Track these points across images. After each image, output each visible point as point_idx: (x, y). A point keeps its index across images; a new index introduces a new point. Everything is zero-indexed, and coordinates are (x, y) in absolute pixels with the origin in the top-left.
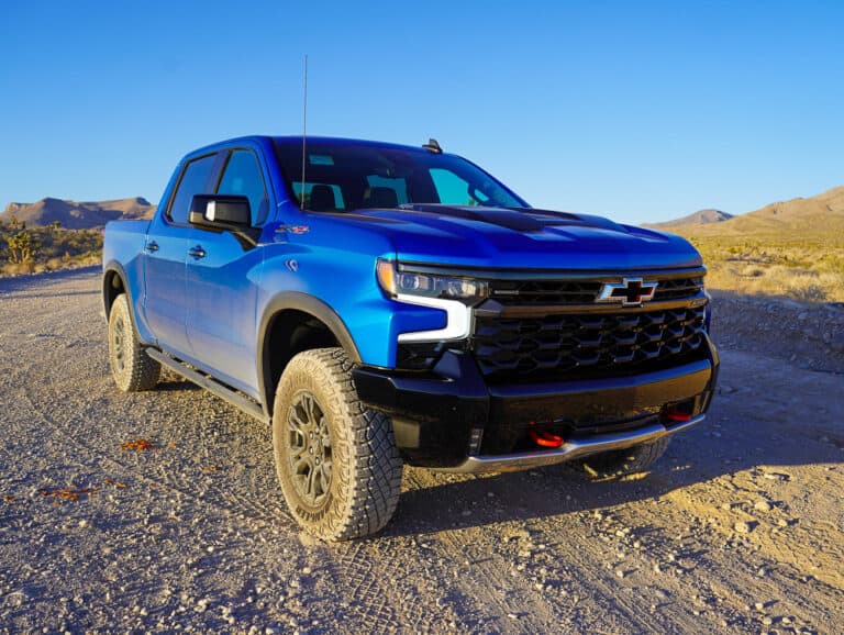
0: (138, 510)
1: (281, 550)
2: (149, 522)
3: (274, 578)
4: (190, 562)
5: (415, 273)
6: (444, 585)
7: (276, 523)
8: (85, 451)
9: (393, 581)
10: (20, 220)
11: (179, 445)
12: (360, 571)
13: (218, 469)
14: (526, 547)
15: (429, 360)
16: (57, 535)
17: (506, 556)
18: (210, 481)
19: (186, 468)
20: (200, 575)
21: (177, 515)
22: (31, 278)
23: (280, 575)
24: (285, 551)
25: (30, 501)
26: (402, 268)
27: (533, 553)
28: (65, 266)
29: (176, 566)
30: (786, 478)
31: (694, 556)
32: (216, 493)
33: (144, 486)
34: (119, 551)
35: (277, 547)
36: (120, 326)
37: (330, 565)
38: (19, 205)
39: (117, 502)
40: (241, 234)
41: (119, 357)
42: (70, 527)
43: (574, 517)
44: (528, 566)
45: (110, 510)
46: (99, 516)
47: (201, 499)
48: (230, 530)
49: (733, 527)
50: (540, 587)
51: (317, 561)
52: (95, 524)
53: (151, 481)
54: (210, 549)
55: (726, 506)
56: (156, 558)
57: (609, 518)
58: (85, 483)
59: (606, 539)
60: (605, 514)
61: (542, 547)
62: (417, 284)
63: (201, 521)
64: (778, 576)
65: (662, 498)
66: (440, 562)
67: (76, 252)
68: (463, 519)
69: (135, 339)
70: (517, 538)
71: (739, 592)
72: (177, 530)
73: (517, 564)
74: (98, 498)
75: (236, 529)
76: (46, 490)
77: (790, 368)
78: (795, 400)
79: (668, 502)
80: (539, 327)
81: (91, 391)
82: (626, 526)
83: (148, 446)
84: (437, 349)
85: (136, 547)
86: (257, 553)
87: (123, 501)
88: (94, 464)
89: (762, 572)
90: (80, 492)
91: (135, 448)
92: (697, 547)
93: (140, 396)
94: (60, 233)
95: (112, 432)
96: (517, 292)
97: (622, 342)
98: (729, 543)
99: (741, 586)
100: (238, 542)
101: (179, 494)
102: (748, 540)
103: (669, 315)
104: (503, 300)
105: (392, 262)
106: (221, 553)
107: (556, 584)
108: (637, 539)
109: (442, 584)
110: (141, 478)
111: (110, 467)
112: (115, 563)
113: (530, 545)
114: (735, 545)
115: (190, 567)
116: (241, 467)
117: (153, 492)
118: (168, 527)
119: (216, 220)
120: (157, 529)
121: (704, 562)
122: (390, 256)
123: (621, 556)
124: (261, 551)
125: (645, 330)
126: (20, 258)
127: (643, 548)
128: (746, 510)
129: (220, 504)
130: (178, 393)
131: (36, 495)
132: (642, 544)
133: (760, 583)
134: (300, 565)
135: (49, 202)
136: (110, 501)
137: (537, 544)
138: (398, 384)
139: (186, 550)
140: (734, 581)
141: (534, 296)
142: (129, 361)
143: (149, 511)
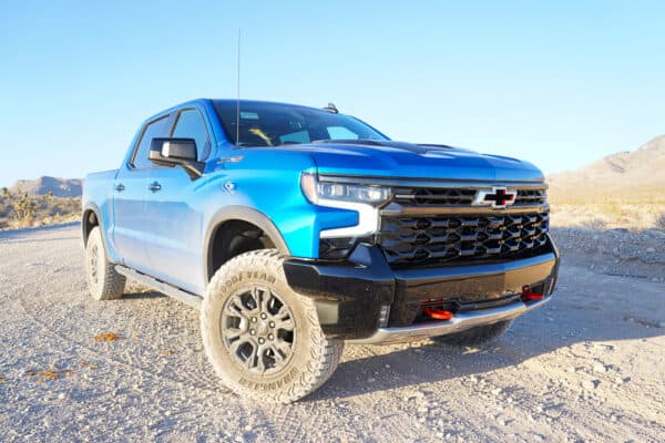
0: (108, 385)
1: (226, 413)
2: (117, 394)
3: (222, 435)
4: (150, 424)
5: (332, 183)
6: (362, 436)
7: (220, 391)
8: (65, 343)
9: (320, 434)
10: (23, 191)
11: (140, 337)
12: (292, 427)
13: (172, 352)
14: (422, 405)
15: (345, 252)
16: (39, 406)
17: (408, 411)
18: (165, 362)
19: (146, 352)
20: (159, 435)
21: (139, 387)
22: (30, 230)
23: (226, 432)
24: (229, 413)
25: (18, 380)
26: (322, 179)
27: (429, 409)
28: (56, 222)
29: (139, 428)
30: (611, 348)
31: (557, 408)
32: (171, 370)
33: (112, 367)
34: (91, 417)
35: (222, 410)
36: (95, 250)
37: (267, 423)
38: (24, 181)
39: (91, 379)
40: (190, 167)
41: (94, 275)
42: (50, 399)
43: (456, 381)
44: (428, 419)
45: (84, 385)
46: (75, 390)
47: (159, 375)
48: (183, 398)
49: (581, 385)
50: (440, 435)
51: (256, 420)
52: (72, 397)
53: (118, 363)
54: (168, 413)
55: (572, 370)
56: (122, 422)
57: (483, 381)
58: (65, 365)
59: (485, 397)
60: (479, 378)
61: (435, 404)
62: (333, 192)
63: (159, 392)
64: (627, 421)
65: (519, 366)
66: (356, 418)
67: (64, 213)
68: (369, 385)
69: (106, 259)
70: (415, 398)
71: (600, 434)
72: (139, 399)
73: (418, 417)
74: (75, 377)
75: (188, 398)
76: (32, 372)
77: (591, 273)
78: (601, 294)
79: (525, 368)
80: (430, 225)
81: (72, 300)
82: (497, 387)
83: (115, 338)
84: (351, 243)
85: (105, 414)
86: (206, 415)
87: (95, 378)
88: (73, 352)
89: (614, 418)
90: (60, 372)
91: (105, 339)
92: (557, 401)
93: (110, 303)
94: (52, 200)
95: (87, 329)
96: (413, 197)
97: (493, 237)
98: (581, 397)
99: (601, 430)
100: (190, 407)
101: (141, 372)
102: (595, 395)
103: (525, 217)
104: (402, 203)
105: (313, 175)
106: (176, 417)
107: (454, 433)
108: (508, 395)
109: (360, 436)
110: (110, 361)
111: (85, 354)
112: (88, 427)
113: (426, 403)
114: (586, 398)
115: (152, 428)
116: (190, 351)
117: (120, 371)
118: (132, 397)
119: (170, 157)
120: (122, 399)
121: (565, 412)
122: (312, 170)
123: (500, 409)
124: (209, 413)
125: (509, 228)
126: (23, 217)
127: (515, 403)
128: (588, 372)
129: (175, 378)
130: (139, 301)
131: (24, 375)
132: (514, 400)
133: (615, 427)
134: (242, 425)
135: (45, 179)
136: (84, 379)
137: (431, 402)
138: (322, 271)
139: (146, 415)
140: (594, 425)
141: (425, 200)
142: (102, 275)
143: (116, 386)
